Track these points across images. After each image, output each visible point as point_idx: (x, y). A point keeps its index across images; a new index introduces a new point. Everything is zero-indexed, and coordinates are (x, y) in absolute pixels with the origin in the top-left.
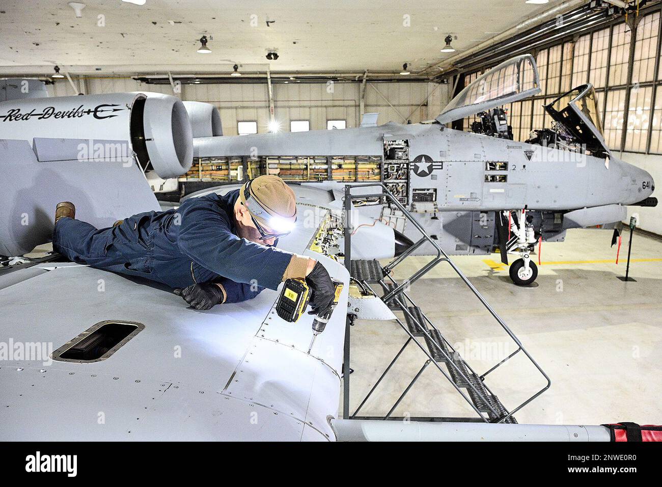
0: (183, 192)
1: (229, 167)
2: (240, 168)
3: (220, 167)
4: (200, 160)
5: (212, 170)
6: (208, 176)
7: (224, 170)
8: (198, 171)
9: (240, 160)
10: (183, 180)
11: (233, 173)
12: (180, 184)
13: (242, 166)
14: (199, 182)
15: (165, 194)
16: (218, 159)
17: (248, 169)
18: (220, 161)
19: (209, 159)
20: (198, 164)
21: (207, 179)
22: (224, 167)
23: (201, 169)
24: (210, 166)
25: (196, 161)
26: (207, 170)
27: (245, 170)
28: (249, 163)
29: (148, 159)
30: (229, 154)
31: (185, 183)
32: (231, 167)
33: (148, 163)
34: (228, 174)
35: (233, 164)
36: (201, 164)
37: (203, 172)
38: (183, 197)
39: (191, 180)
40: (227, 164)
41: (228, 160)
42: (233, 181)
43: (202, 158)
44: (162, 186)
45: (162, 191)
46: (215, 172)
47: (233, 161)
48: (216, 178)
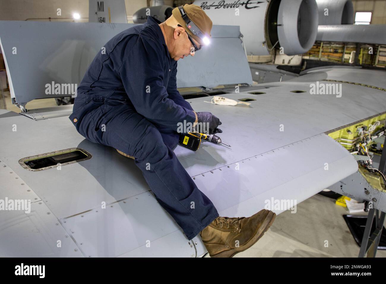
0: (304, 67)
1: (344, 51)
2: (353, 53)
3: (337, 51)
4: (322, 43)
5: (330, 52)
6: (326, 57)
7: (340, 53)
8: (319, 52)
9: (355, 46)
10: (307, 58)
11: (346, 56)
12: (303, 61)
13: (355, 52)
14: (318, 61)
15: (291, 67)
16: (337, 44)
17: (360, 54)
18: (338, 46)
19: (330, 43)
20: (320, 46)
21: (325, 59)
22: (340, 51)
23: (321, 50)
24: (328, 49)
25: (318, 43)
26: (326, 52)
27: (357, 55)
28: (362, 50)
29: (277, 39)
30: (346, 40)
31: (307, 60)
32: (346, 51)
33: (277, 43)
34: (342, 57)
35: (349, 49)
36: (323, 47)
37: (323, 53)
38: (303, 70)
39: (312, 58)
40: (343, 48)
41: (344, 44)
42: (346, 63)
43: (323, 42)
44: (290, 61)
45: (289, 65)
46: (332, 54)
47: (349, 46)
48: (332, 59)
